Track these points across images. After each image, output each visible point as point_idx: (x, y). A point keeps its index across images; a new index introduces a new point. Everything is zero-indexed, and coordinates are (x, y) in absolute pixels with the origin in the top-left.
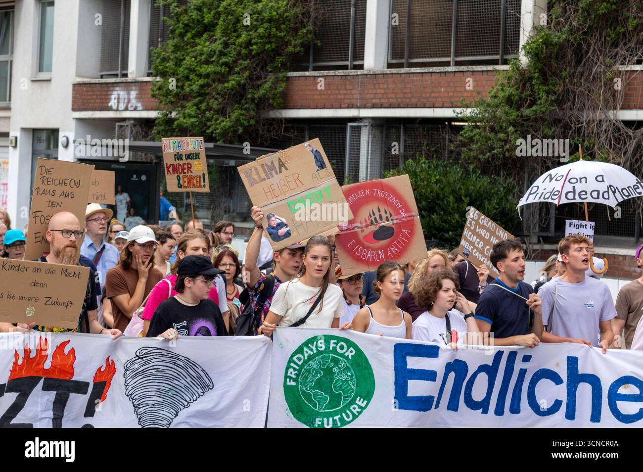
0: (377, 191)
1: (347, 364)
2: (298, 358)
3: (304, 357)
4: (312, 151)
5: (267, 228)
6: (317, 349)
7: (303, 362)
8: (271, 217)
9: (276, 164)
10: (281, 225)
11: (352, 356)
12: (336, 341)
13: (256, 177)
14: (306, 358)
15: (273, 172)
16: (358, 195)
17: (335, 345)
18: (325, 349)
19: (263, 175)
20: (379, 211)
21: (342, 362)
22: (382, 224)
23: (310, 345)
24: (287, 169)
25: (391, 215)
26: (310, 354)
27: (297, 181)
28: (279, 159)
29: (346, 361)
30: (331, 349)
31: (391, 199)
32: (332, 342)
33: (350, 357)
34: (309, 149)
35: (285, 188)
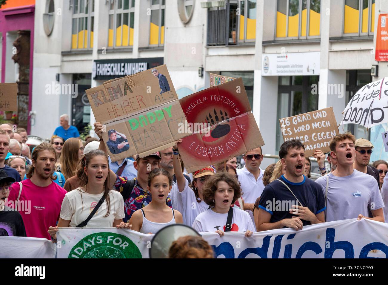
0: (213, 97)
1: (121, 253)
2: (78, 250)
3: (84, 249)
4: (158, 76)
5: (107, 143)
6: (95, 243)
7: (83, 253)
8: (112, 133)
9: (122, 87)
10: (121, 140)
11: (126, 247)
12: (113, 237)
13: (101, 98)
14: (85, 250)
15: (119, 95)
16: (196, 103)
17: (112, 240)
18: (103, 242)
19: (108, 97)
20: (215, 113)
21: (117, 252)
22: (219, 123)
23: (89, 240)
24: (131, 92)
25: (226, 115)
26: (89, 247)
27: (141, 102)
28: (126, 83)
29: (120, 250)
30: (108, 242)
31: (226, 101)
32: (109, 237)
33: (124, 248)
34: (155, 74)
35: (128, 108)
